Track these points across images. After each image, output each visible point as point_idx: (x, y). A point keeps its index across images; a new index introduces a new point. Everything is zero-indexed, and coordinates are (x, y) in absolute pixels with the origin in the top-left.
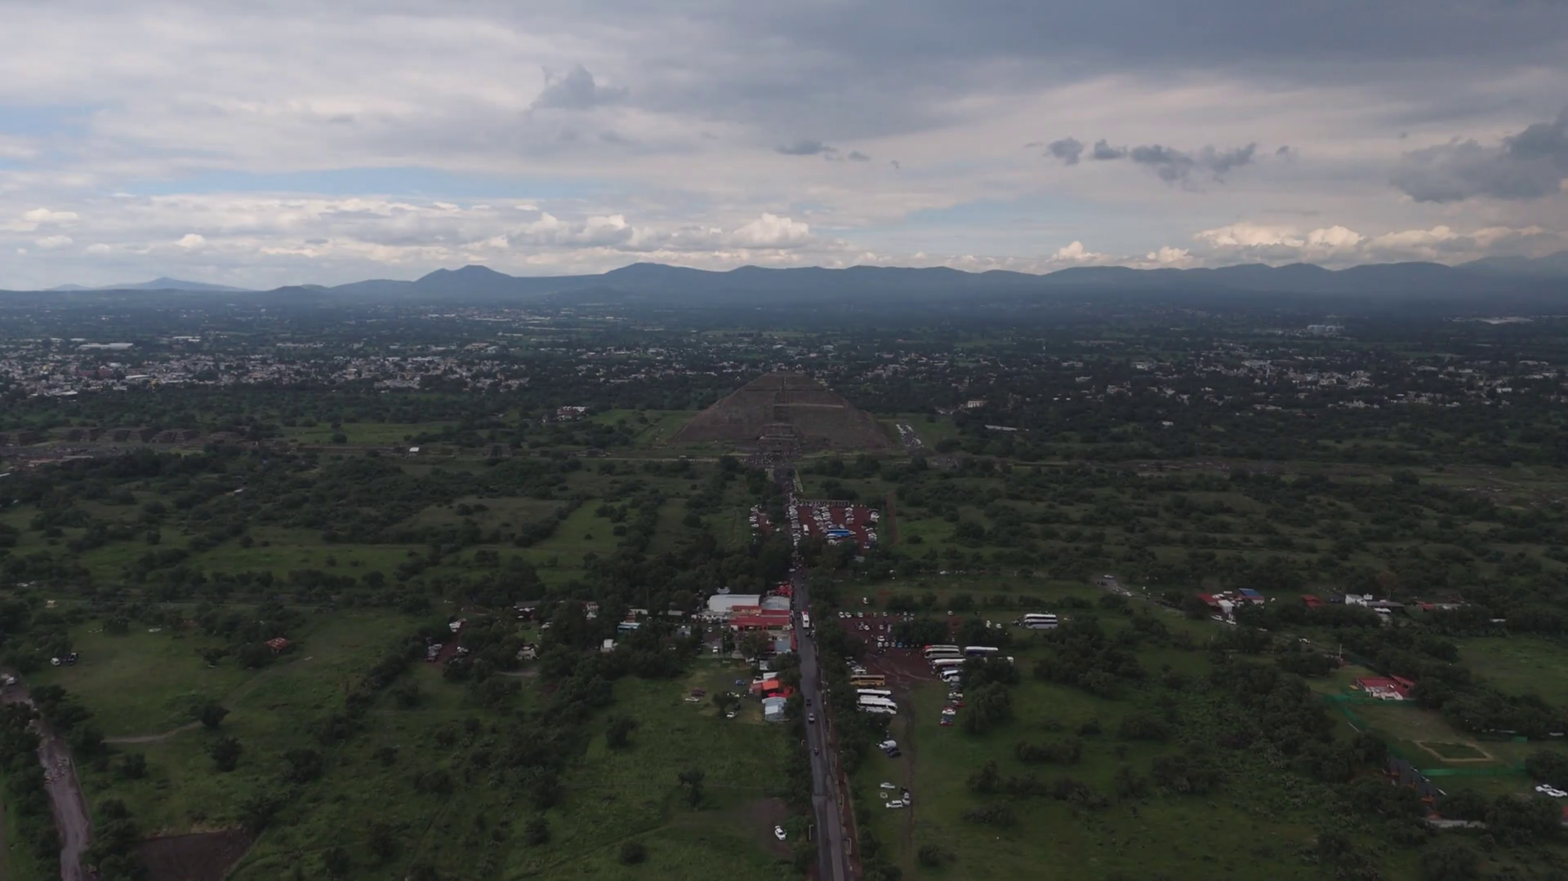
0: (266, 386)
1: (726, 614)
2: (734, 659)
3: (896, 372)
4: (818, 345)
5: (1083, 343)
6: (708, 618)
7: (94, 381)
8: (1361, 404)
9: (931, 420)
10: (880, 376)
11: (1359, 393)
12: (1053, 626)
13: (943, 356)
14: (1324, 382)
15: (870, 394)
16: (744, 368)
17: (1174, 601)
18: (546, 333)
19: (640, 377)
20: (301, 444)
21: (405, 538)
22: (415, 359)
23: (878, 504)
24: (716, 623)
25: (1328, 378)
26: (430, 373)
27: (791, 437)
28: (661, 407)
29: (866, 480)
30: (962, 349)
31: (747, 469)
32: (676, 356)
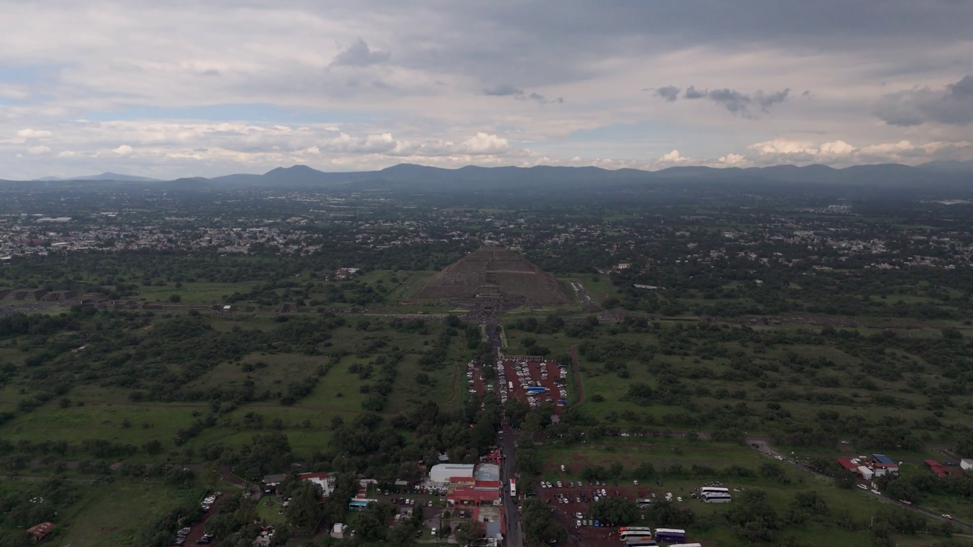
0: (144, 252)
1: (445, 485)
2: (450, 544)
3: (567, 240)
4: (515, 219)
5: (686, 217)
6: (429, 488)
7: (30, 248)
8: (887, 266)
9: (596, 280)
10: (556, 242)
11: (882, 257)
12: (727, 500)
13: (596, 227)
14: (854, 248)
15: (551, 257)
16: (466, 236)
17: (820, 467)
18: (341, 210)
19: (397, 244)
20: (147, 303)
21: (196, 397)
22: (251, 230)
23: (566, 362)
24: (436, 493)
25: (856, 245)
26: (258, 241)
27: (497, 296)
28: (409, 268)
29: (555, 335)
30: (609, 222)
31: (466, 325)
32: (423, 226)
